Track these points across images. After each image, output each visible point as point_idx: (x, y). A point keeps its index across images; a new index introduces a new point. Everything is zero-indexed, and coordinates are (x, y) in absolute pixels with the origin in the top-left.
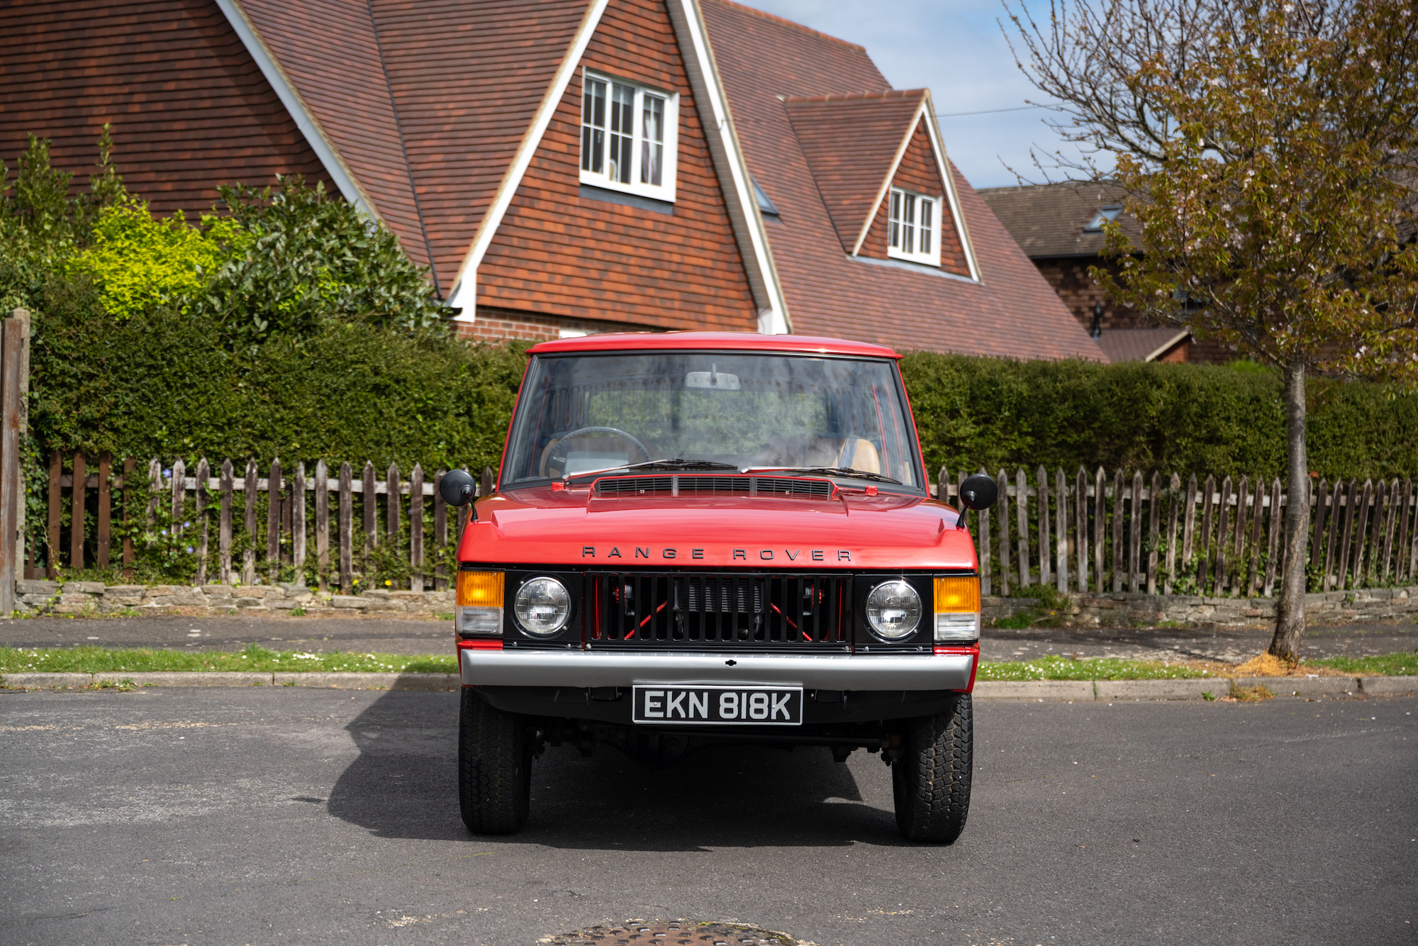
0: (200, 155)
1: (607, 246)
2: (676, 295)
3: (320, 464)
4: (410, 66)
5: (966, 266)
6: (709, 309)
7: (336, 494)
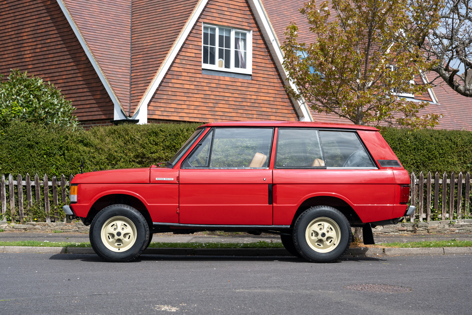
2: (255, 112)
3: (10, 175)
4: (139, 27)
5: (430, 97)
7: (16, 186)
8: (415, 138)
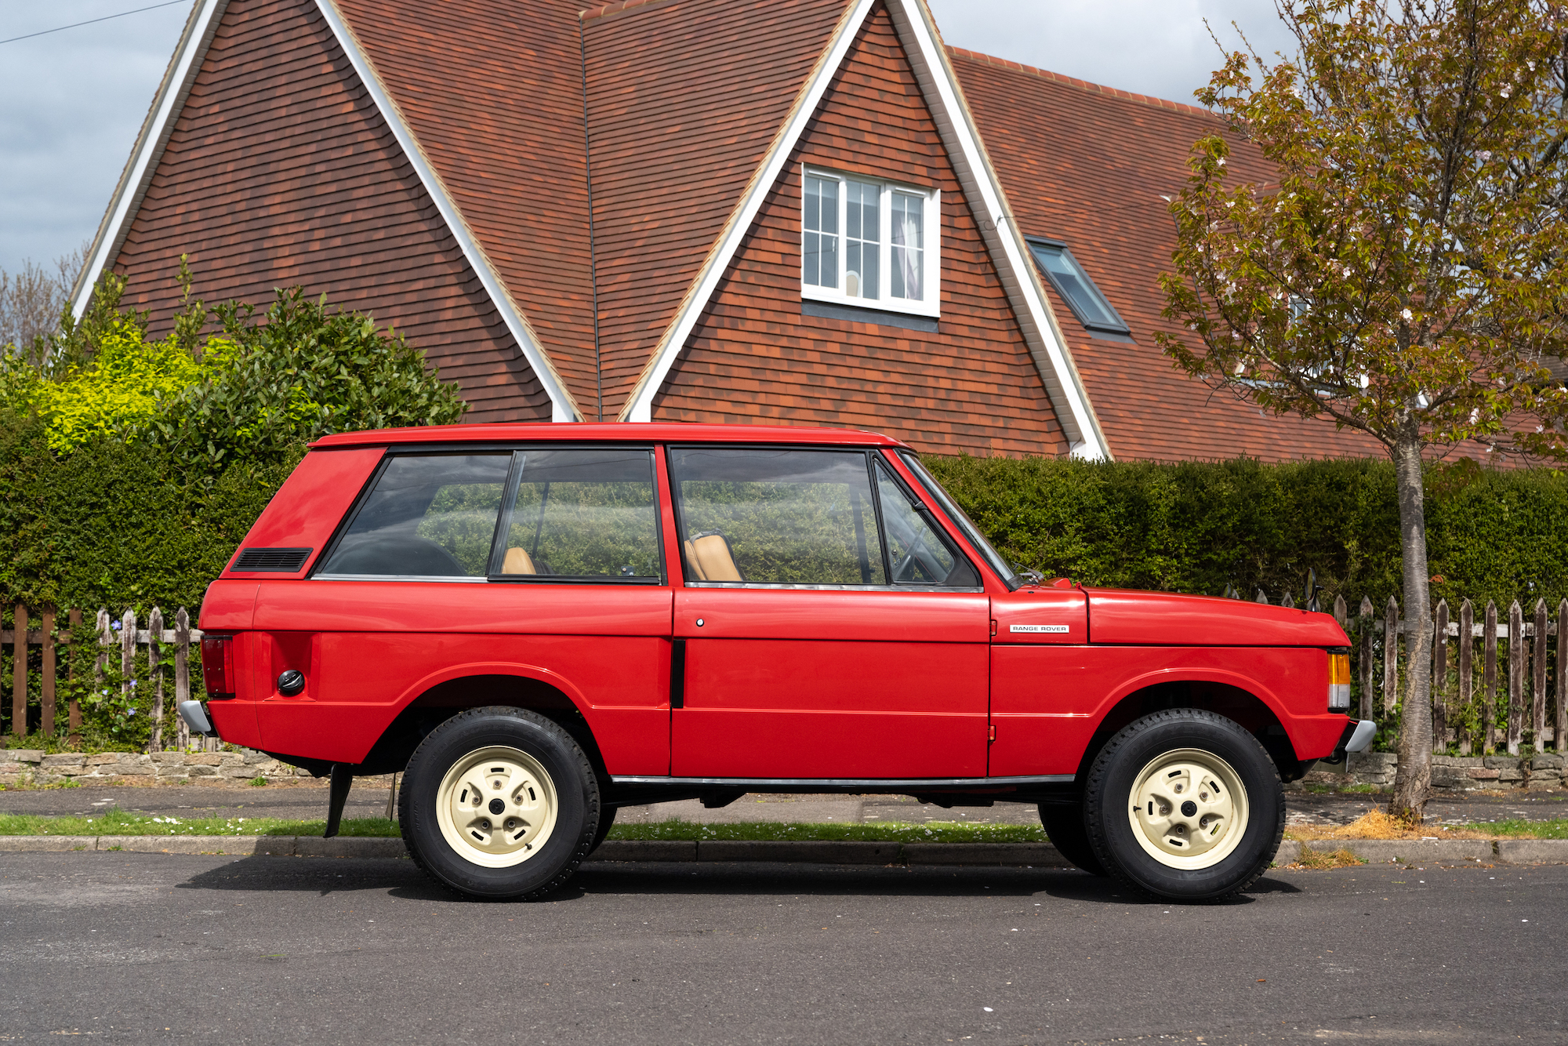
1: (844, 372)
2: (947, 428)
6: (994, 443)
8: (1523, 497)
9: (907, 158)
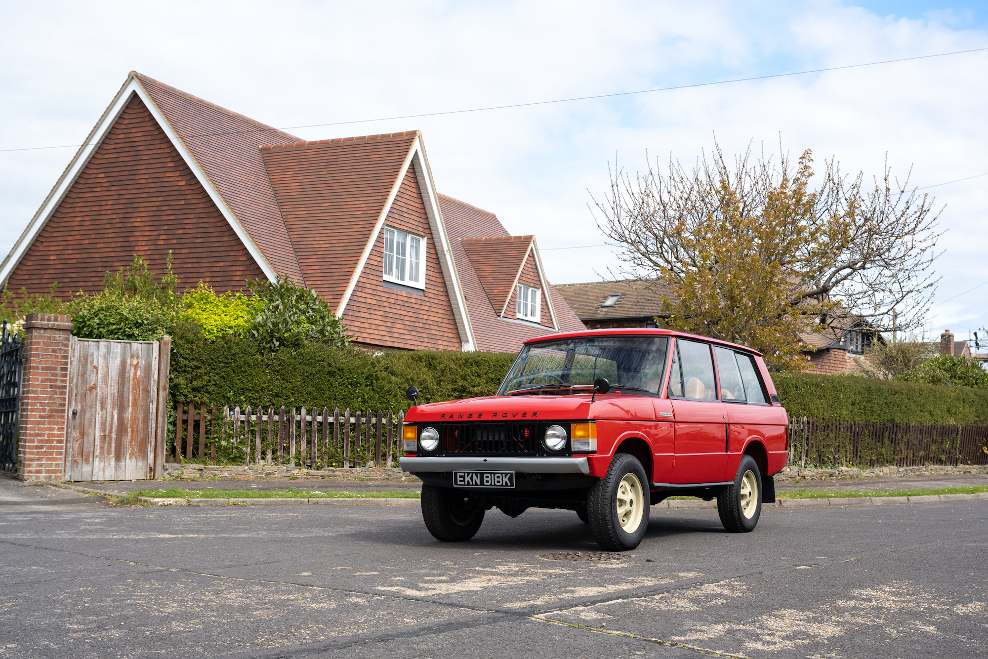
0: (196, 265)
1: (395, 311)
3: (303, 408)
4: (298, 223)
5: (552, 323)
6: (440, 342)
7: (310, 423)
9: (416, 223)
